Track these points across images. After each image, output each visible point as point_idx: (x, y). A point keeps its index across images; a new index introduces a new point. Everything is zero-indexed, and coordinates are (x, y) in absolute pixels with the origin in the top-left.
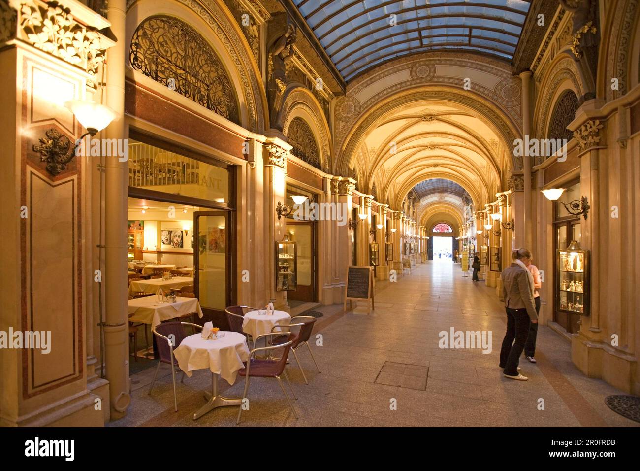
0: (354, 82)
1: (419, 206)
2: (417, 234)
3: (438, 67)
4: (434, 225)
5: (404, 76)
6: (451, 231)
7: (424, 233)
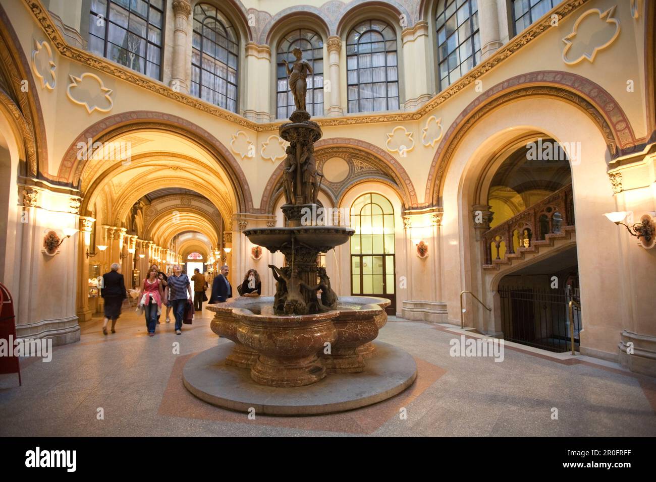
0: (155, 200)
1: (178, 242)
2: (175, 261)
3: (192, 201)
4: (189, 254)
5: (178, 202)
6: (201, 258)
7: (180, 260)
